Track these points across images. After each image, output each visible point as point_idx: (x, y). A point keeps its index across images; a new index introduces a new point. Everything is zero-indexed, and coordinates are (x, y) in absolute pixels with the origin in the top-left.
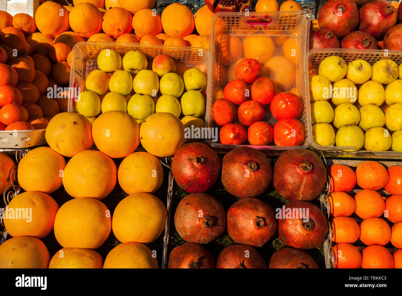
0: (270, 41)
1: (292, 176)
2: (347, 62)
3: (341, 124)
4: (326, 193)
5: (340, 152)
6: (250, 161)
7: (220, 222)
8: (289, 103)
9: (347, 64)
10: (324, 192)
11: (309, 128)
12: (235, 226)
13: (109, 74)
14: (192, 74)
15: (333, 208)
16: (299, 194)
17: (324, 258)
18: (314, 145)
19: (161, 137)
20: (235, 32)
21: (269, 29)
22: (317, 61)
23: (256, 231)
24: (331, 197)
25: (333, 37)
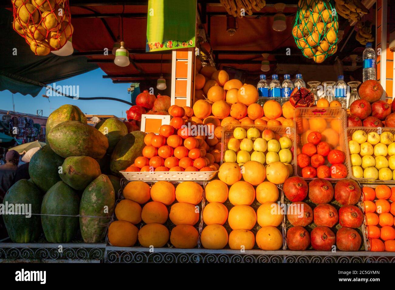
0: (324, 121)
1: (345, 192)
2: (367, 133)
3: (366, 166)
4: (361, 201)
5: (366, 181)
6: (324, 185)
7: (311, 215)
8: (338, 156)
9: (367, 135)
10: (360, 200)
11: (350, 169)
12: (318, 217)
13: (240, 141)
14: (285, 140)
15: (365, 208)
16: (348, 201)
17: (362, 233)
18: (352, 177)
19: (278, 174)
20: (304, 117)
21: (324, 115)
22: (351, 132)
23: (329, 219)
24: (364, 203)
25: (359, 120)
